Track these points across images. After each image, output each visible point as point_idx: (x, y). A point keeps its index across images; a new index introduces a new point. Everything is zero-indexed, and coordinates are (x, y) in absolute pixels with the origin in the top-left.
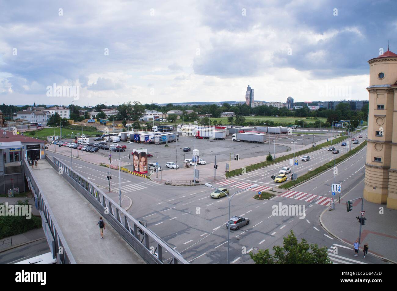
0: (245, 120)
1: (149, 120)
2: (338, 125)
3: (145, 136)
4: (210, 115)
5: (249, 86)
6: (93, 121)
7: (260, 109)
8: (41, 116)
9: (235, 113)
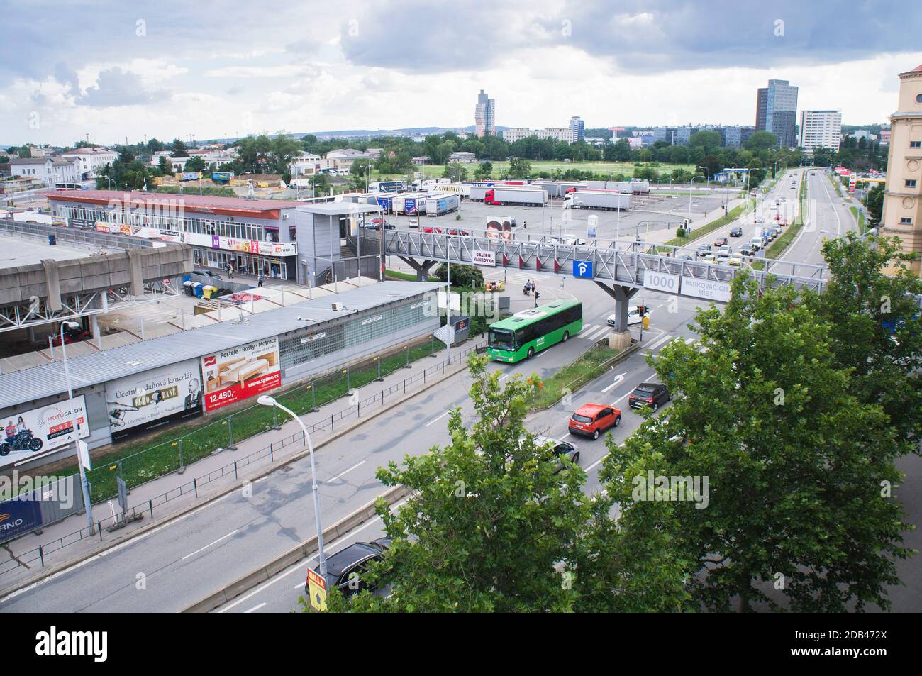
0: (530, 168)
1: (306, 173)
2: (721, 179)
3: (406, 200)
4: (426, 158)
5: (482, 91)
6: (193, 178)
7: (526, 144)
8: (64, 167)
9: (474, 154)
